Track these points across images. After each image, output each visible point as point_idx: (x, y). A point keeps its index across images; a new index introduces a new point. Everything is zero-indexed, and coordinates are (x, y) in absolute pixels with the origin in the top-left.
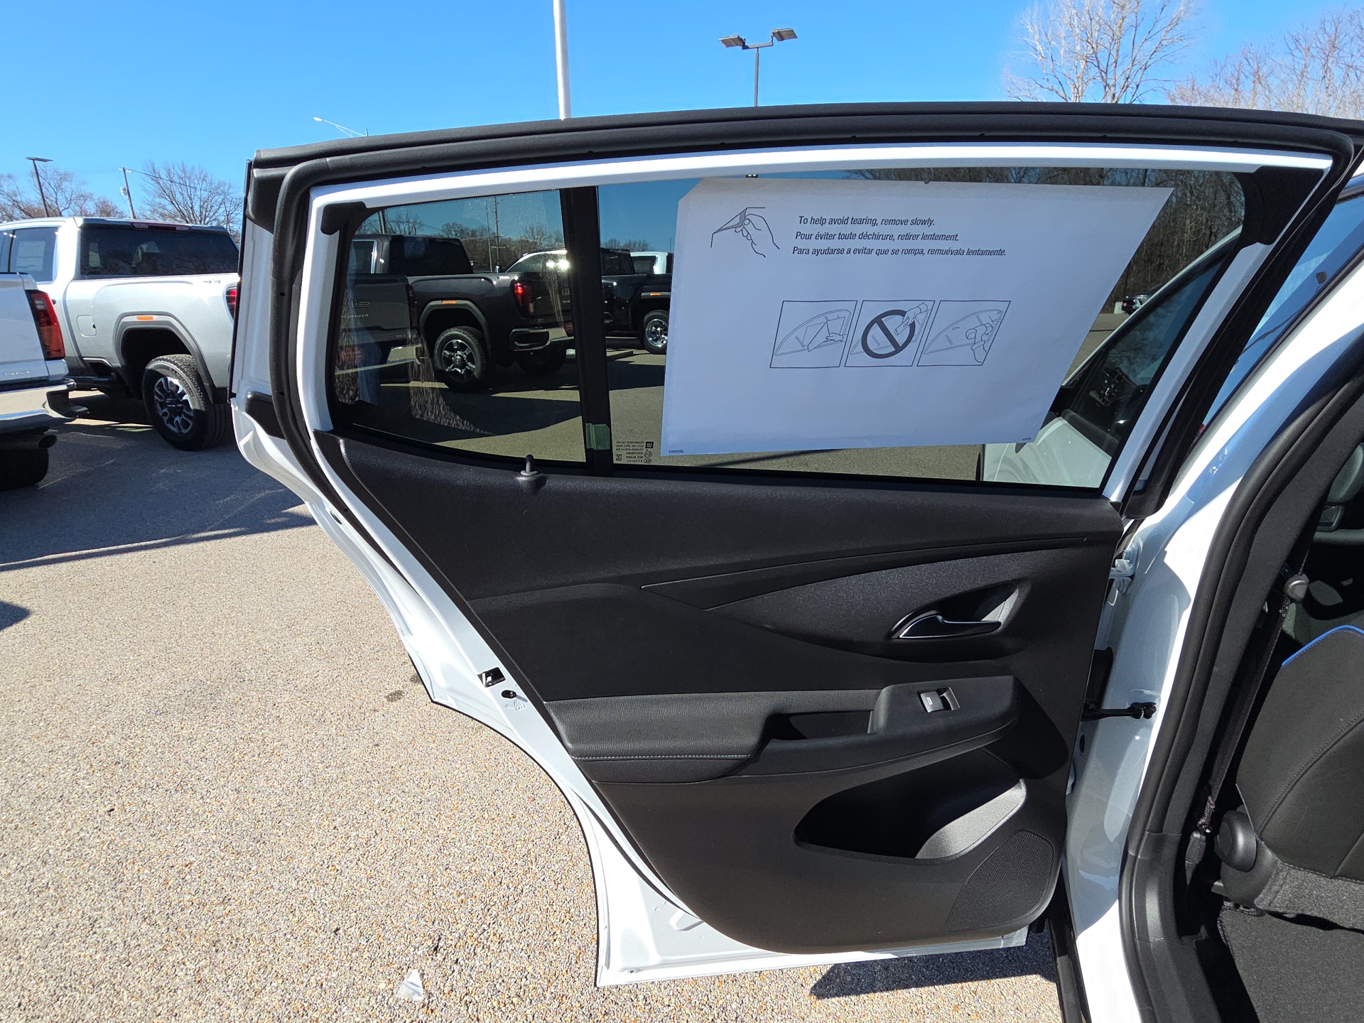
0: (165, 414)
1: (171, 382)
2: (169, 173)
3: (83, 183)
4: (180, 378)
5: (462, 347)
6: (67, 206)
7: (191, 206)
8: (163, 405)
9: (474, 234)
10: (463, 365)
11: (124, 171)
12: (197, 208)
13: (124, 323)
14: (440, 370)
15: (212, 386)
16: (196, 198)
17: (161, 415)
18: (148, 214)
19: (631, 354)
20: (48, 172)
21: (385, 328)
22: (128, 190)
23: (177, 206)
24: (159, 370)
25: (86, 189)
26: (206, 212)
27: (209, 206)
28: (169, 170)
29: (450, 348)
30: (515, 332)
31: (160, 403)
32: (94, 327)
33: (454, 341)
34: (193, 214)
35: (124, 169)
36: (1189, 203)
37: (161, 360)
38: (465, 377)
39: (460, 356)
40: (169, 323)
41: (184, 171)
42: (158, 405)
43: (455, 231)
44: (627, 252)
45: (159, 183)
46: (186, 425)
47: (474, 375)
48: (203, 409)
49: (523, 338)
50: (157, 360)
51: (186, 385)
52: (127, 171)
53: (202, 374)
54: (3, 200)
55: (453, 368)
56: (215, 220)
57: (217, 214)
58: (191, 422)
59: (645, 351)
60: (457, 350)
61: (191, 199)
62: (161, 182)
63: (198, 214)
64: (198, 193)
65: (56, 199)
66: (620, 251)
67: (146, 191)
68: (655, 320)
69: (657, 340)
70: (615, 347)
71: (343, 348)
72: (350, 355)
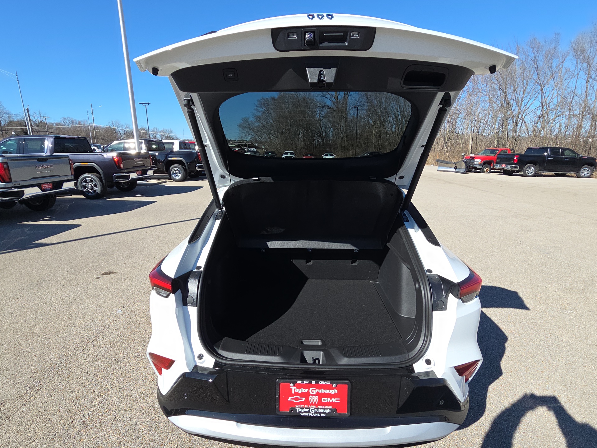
5: (91, 181)
9: (79, 123)
10: (92, 188)
14: (80, 191)
19: (166, 182)
21: (61, 176)
29: (86, 182)
30: (116, 175)
33: (87, 179)
38: (93, 193)
39: (90, 185)
44: (162, 141)
47: (97, 192)
49: (119, 177)
55: (87, 189)
59: (172, 180)
60: (89, 182)
66: (158, 139)
68: (175, 169)
69: (176, 176)
70: (159, 179)
71: (43, 184)
72: (46, 186)
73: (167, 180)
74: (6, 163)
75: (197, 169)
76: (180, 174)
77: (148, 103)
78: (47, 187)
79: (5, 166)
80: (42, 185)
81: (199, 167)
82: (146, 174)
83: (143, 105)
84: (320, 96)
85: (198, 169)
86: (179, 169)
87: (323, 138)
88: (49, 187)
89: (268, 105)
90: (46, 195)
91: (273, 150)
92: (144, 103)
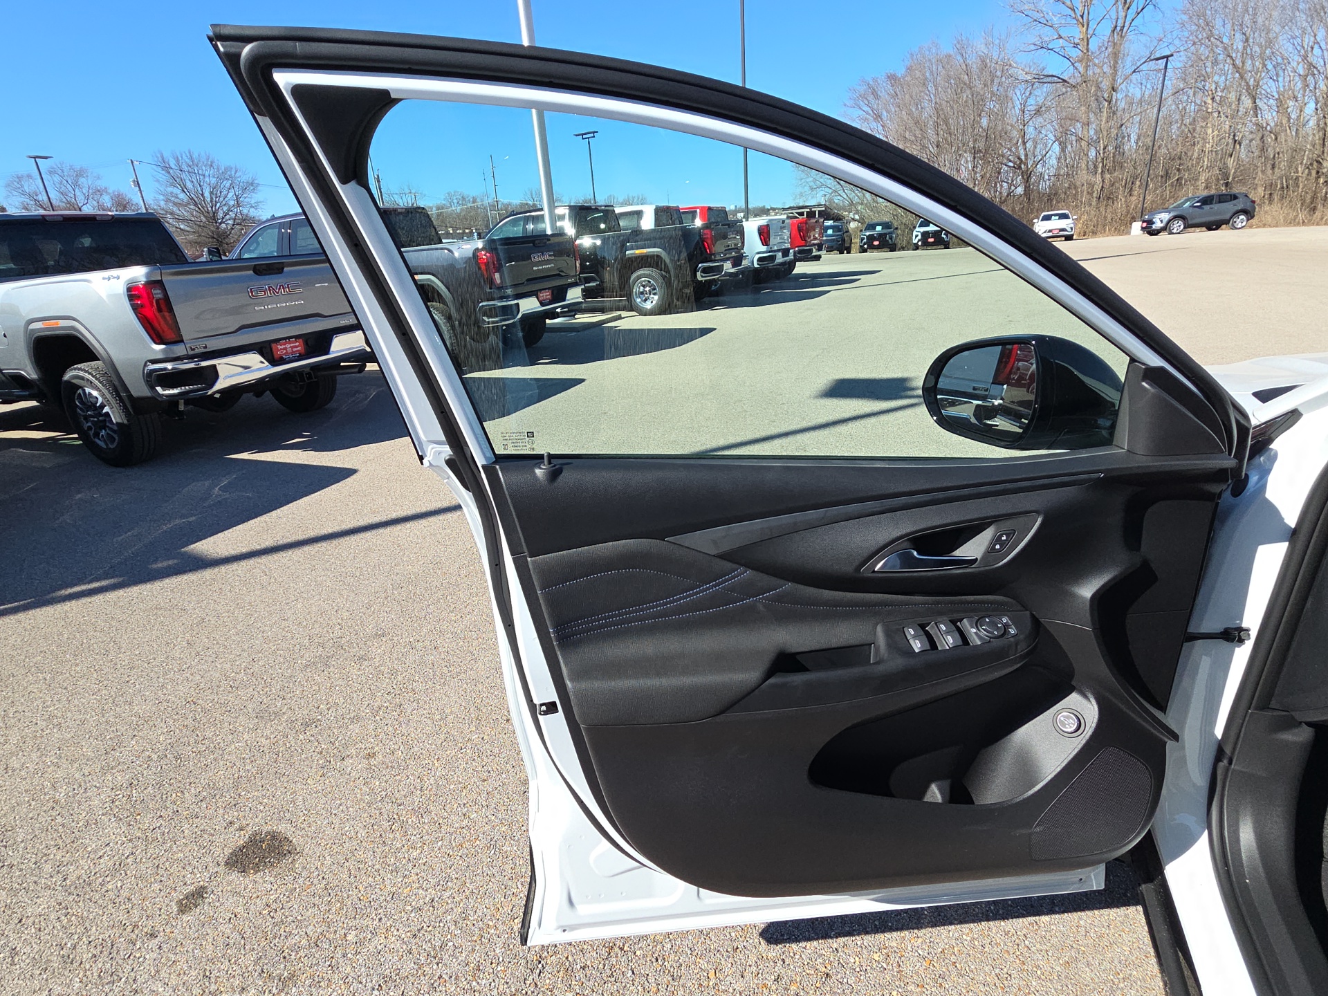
0: (90, 428)
1: (90, 394)
2: (177, 160)
3: (99, 178)
4: (97, 388)
6: (86, 201)
7: (201, 192)
8: (86, 418)
11: (132, 162)
12: (207, 194)
13: (32, 330)
15: (130, 396)
16: (205, 184)
17: (86, 429)
18: (162, 203)
19: (619, 318)
20: (65, 170)
21: (327, 315)
22: (138, 182)
23: (188, 194)
24: (74, 381)
25: (101, 184)
26: (216, 198)
27: (219, 192)
28: (178, 158)
30: (483, 306)
31: (83, 416)
32: (5, 336)
34: (204, 201)
35: (132, 160)
36: (1210, 110)
37: (75, 369)
40: (73, 328)
41: (191, 159)
42: (82, 418)
43: (457, 199)
44: (611, 208)
45: (169, 173)
46: (112, 440)
48: (125, 422)
49: (492, 311)
50: (72, 370)
51: (103, 395)
52: (135, 163)
53: (116, 383)
54: (26, 200)
56: (224, 205)
57: (226, 199)
58: (115, 436)
59: (634, 313)
61: (200, 186)
62: (171, 171)
63: (209, 200)
64: (207, 179)
65: (75, 195)
66: (603, 208)
67: (158, 181)
68: (642, 279)
69: (646, 300)
70: (602, 310)
71: (277, 341)
72: (285, 349)
73: (624, 314)
74: (159, 284)
75: (699, 278)
76: (655, 294)
77: (594, 133)
78: (289, 350)
79: (157, 293)
80: (273, 345)
81: (705, 270)
82: (564, 300)
83: (583, 139)
84: (1033, 47)
85: (702, 277)
86: (652, 282)
87: (1027, 176)
88: (295, 349)
89: (876, 96)
90: (285, 373)
91: (886, 219)
92: (585, 134)
